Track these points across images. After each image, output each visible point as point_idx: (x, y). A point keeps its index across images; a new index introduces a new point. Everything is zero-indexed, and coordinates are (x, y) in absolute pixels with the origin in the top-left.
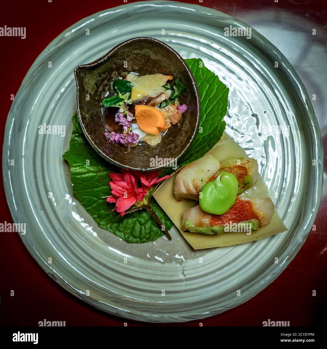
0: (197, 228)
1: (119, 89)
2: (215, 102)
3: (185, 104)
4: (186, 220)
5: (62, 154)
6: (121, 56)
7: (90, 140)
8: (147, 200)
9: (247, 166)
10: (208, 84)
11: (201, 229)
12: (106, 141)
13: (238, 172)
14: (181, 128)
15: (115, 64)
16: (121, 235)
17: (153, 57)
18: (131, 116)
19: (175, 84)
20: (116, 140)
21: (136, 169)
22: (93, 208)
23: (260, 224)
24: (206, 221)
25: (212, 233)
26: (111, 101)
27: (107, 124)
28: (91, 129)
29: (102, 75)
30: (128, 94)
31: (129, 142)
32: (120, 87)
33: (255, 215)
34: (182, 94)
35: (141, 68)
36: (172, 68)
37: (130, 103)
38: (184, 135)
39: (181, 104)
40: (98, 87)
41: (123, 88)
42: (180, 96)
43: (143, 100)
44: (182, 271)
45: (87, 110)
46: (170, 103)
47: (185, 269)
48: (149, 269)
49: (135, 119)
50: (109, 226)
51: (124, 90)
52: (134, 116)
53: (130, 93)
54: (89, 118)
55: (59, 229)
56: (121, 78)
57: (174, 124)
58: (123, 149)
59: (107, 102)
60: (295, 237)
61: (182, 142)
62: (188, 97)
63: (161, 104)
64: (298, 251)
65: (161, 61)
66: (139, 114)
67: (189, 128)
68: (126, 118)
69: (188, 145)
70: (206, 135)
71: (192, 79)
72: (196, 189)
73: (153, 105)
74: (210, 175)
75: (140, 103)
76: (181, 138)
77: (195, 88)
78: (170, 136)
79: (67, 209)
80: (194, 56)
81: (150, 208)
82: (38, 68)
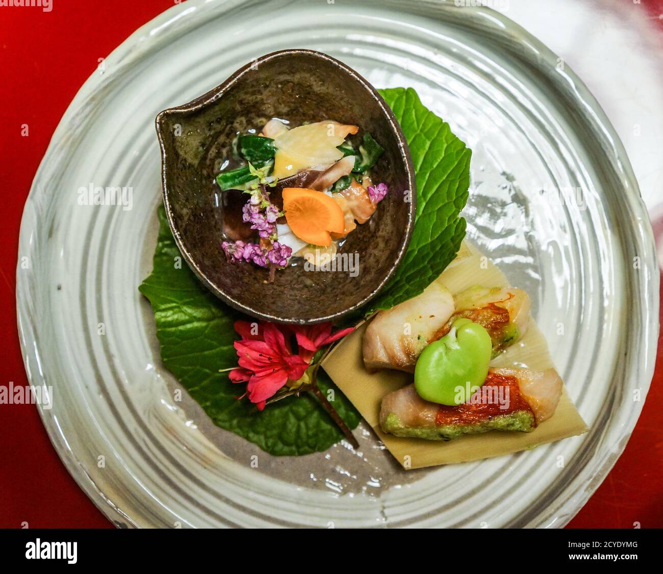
0: (410, 429)
1: (249, 154)
2: (444, 178)
3: (382, 183)
4: (388, 414)
5: (138, 283)
6: (253, 86)
7: (192, 264)
8: (310, 374)
9: (507, 305)
10: (429, 140)
11: (418, 432)
12: (226, 260)
13: (491, 317)
14: (375, 232)
15: (241, 102)
16: (259, 440)
17: (318, 88)
18: (275, 213)
19: (362, 143)
20: (246, 256)
21: (286, 320)
22: (204, 389)
23: (535, 421)
24: (429, 417)
25: (440, 439)
26: (233, 178)
27: (227, 223)
28: (194, 239)
29: (214, 125)
30: (268, 165)
31: (271, 263)
32: (252, 149)
33: (525, 402)
34: (377, 163)
35: (294, 110)
36: (357, 110)
37: (272, 185)
38: (382, 245)
39: (375, 183)
40: (207, 151)
41: (256, 152)
42: (372, 168)
43: (299, 178)
44: (381, 509)
45: (185, 199)
46: (354, 183)
47: (386, 504)
48: (316, 506)
49: (284, 218)
50: (235, 422)
51: (259, 157)
52: (281, 210)
53: (271, 163)
54: (190, 217)
55: (135, 430)
56: (253, 131)
57: (361, 222)
58: (259, 274)
59: (226, 180)
60: (603, 442)
61: (377, 261)
62: (389, 169)
63: (335, 184)
64: (610, 470)
65: (333, 96)
66: (290, 206)
67: (392, 232)
68: (265, 215)
69: (392, 270)
70: (426, 245)
71: (398, 136)
72: (408, 354)
73: (320, 188)
74: (435, 325)
75: (292, 183)
76: (376, 252)
77: (405, 155)
78: (354, 246)
79: (151, 390)
80: (399, 82)
81: (316, 389)
82: (84, 108)
